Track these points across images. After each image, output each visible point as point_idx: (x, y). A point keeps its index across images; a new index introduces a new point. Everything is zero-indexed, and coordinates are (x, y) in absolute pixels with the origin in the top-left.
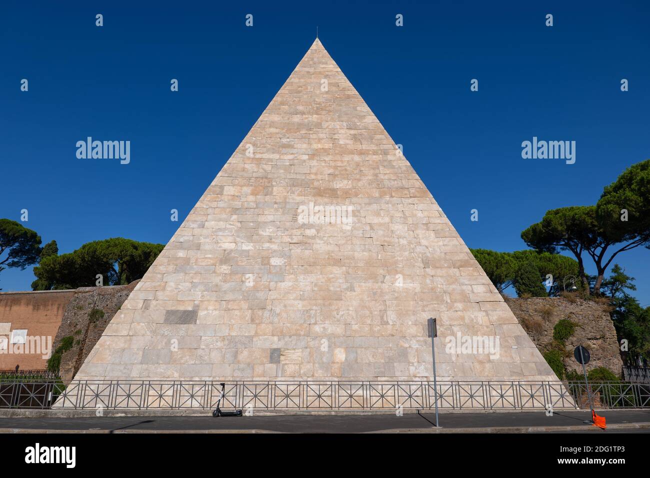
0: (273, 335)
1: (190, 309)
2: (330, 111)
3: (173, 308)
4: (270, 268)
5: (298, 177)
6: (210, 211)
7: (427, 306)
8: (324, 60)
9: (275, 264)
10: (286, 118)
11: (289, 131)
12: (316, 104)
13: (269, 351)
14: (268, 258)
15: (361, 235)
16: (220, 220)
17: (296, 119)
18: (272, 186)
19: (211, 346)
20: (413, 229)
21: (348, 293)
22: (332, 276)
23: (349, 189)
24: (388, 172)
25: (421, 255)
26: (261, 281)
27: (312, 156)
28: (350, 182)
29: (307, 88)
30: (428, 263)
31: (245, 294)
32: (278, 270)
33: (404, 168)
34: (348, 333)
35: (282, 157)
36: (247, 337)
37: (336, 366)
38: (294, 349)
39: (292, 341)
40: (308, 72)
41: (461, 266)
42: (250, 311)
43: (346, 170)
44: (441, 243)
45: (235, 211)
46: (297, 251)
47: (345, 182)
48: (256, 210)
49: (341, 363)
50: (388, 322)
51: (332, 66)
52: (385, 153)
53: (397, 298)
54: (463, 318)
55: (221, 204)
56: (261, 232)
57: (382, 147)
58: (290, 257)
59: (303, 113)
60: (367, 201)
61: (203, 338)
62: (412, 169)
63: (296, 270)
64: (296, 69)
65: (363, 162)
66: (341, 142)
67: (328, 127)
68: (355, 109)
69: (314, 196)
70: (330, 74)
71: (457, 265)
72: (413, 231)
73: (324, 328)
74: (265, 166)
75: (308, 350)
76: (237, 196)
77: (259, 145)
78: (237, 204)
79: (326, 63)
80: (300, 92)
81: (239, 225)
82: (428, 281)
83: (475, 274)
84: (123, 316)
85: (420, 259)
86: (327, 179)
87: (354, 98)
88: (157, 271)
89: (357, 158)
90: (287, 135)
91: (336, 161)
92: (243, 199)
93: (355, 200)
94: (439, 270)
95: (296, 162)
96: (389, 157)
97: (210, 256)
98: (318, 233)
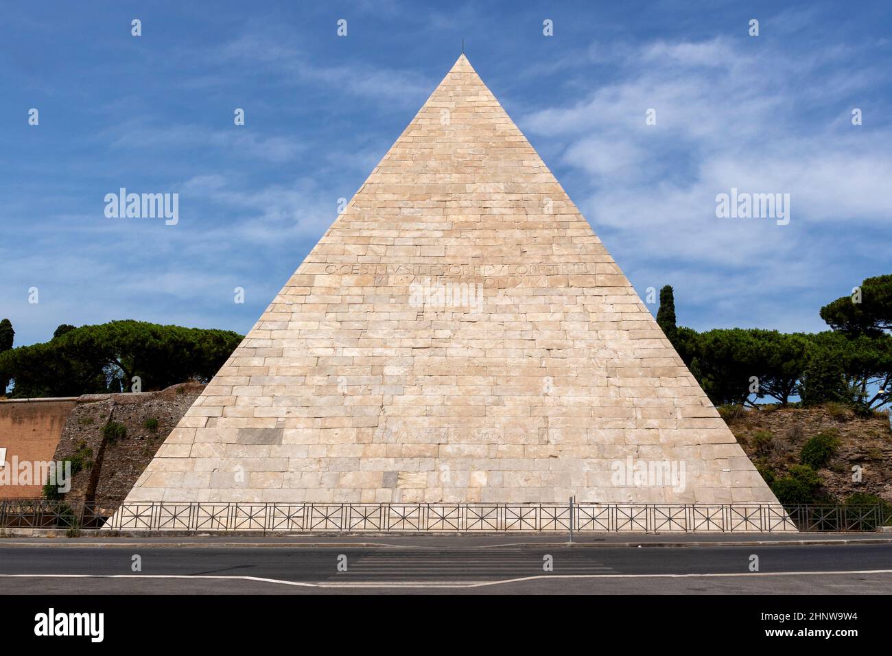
0: (387, 457)
1: (272, 427)
2: (479, 168)
3: (248, 426)
4: (383, 378)
5: (427, 261)
7: (607, 422)
8: (472, 89)
9: (391, 374)
10: (409, 179)
11: (413, 198)
12: (458, 157)
13: (382, 475)
14: (381, 367)
15: (519, 337)
16: (310, 320)
17: (426, 180)
18: (387, 275)
19: (303, 469)
20: (597, 328)
21: (495, 407)
22: (474, 387)
23: (504, 277)
24: (566, 253)
25: (605, 362)
26: (371, 394)
27: (448, 233)
28: (506, 267)
29: (443, 134)
30: (615, 371)
31: (349, 410)
32: (396, 381)
33: (591, 247)
34: (492, 454)
35: (402, 234)
36: (351, 458)
37: (474, 490)
38: (417, 472)
39: (413, 463)
41: (663, 375)
42: (355, 429)
43: (501, 251)
44: (636, 346)
45: (332, 306)
46: (423, 357)
47: (499, 267)
48: (363, 306)
49: (481, 488)
50: (549, 441)
51: (485, 98)
52: (563, 226)
53: (564, 413)
54: (657, 437)
55: (311, 299)
56: (371, 335)
57: (559, 218)
58: (412, 365)
59: (436, 172)
60: (530, 292)
61: (291, 460)
62: (604, 248)
63: (421, 381)
64: (426, 104)
65: (527, 240)
66: (495, 211)
67: (475, 190)
68: (520, 163)
70: (480, 110)
71: (657, 373)
72: (597, 331)
73: (458, 448)
74: (376, 248)
75: (436, 473)
76: (335, 289)
77: (366, 219)
78: (335, 299)
79: (476, 94)
80: (431, 139)
81: (338, 325)
82: (612, 393)
84: (180, 435)
85: (603, 366)
86: (470, 264)
87: (519, 146)
88: (223, 383)
89: (518, 234)
90: (411, 204)
91: (484, 238)
92: (344, 292)
93: (510, 291)
94: (630, 379)
95: (423, 241)
96: (569, 233)
97: (297, 364)
98: (454, 335)
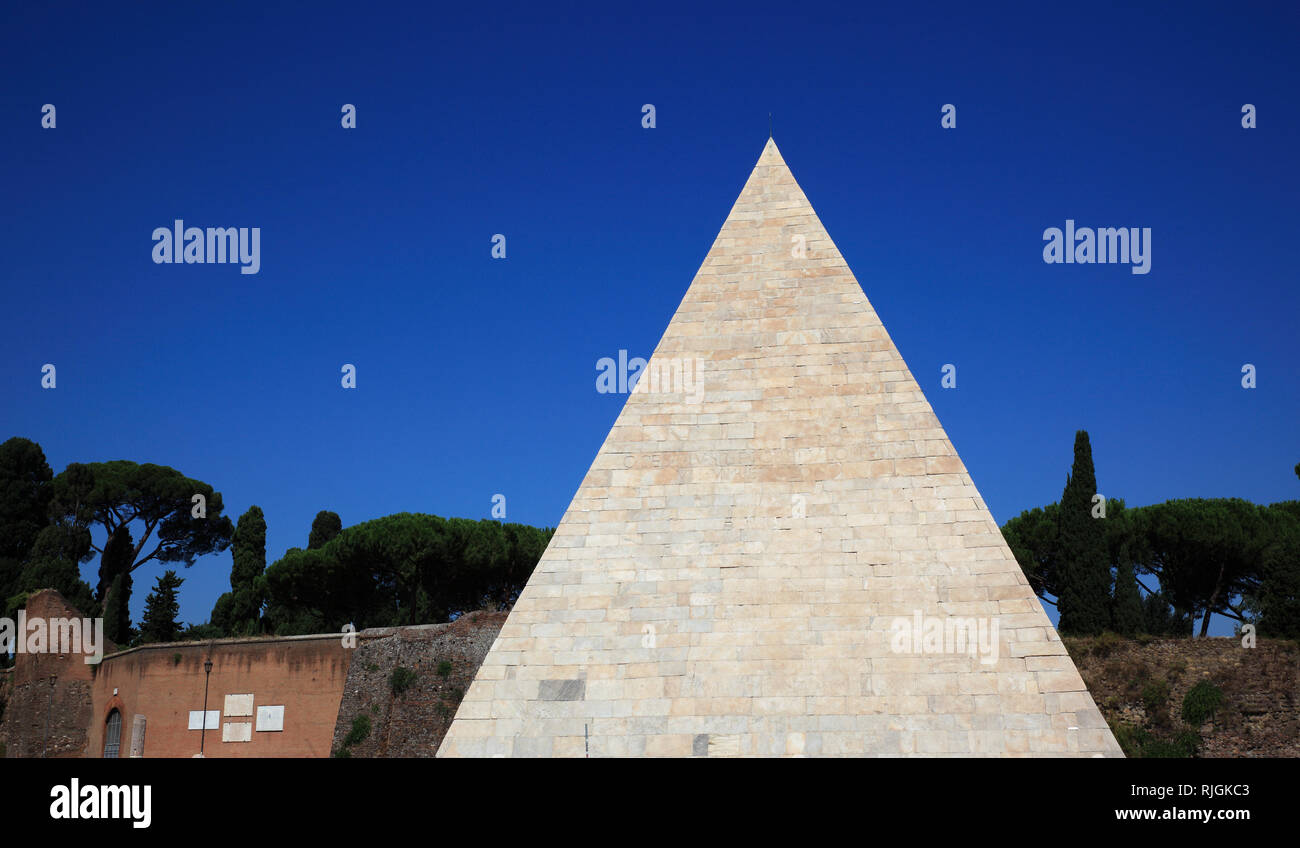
0: (697, 715)
1: (574, 677)
2: (793, 308)
3: (549, 678)
4: (690, 611)
5: (734, 446)
6: (592, 517)
7: (937, 667)
8: (782, 192)
9: (698, 604)
10: (713, 330)
11: (719, 355)
12: (767, 294)
13: (692, 739)
14: (687, 594)
15: (838, 548)
16: (609, 532)
17: (731, 329)
18: (691, 466)
19: (608, 732)
20: (926, 534)
21: (813, 646)
22: (789, 619)
23: (821, 464)
24: (891, 427)
25: (935, 581)
26: (677, 631)
27: (758, 404)
28: (823, 451)
29: (750, 260)
30: (947, 593)
31: (654, 653)
32: (703, 613)
33: (921, 418)
34: (810, 710)
35: (706, 410)
36: (658, 718)
38: (728, 735)
39: (724, 723)
40: (753, 222)
41: (1003, 597)
42: (662, 679)
43: (817, 428)
44: (973, 558)
45: (632, 513)
46: (732, 580)
47: (815, 450)
48: (666, 511)
50: (872, 692)
51: (798, 203)
52: (888, 388)
54: (995, 683)
55: (609, 504)
56: (674, 551)
57: (885, 377)
58: (720, 591)
59: (742, 317)
60: (849, 484)
61: (595, 720)
62: (935, 418)
63: (731, 613)
64: (732, 217)
65: (847, 411)
66: (810, 371)
67: (786, 341)
68: (838, 299)
69: (761, 480)
70: (794, 222)
71: (996, 595)
72: (927, 538)
73: (773, 703)
74: (677, 429)
75: (750, 736)
76: (634, 489)
78: (635, 503)
79: (787, 199)
80: (736, 270)
81: (639, 539)
83: (1025, 609)
84: (479, 690)
85: (933, 587)
86: (783, 447)
87: (837, 273)
88: (521, 621)
89: (837, 402)
90: (715, 365)
91: (799, 410)
92: (644, 494)
93: (830, 484)
94: (964, 605)
95: (731, 418)
96: (896, 398)
97: (596, 594)
98: (766, 549)
